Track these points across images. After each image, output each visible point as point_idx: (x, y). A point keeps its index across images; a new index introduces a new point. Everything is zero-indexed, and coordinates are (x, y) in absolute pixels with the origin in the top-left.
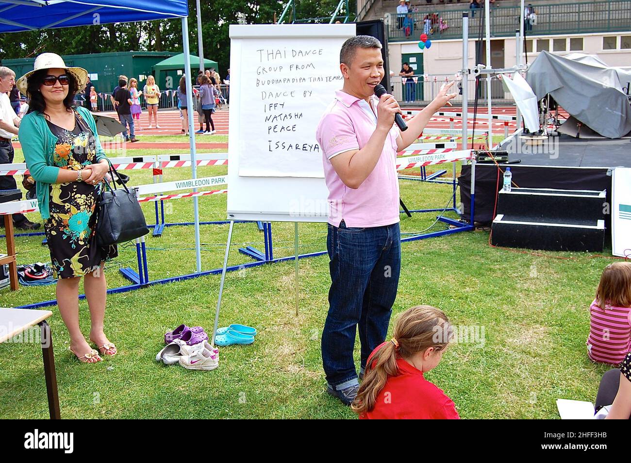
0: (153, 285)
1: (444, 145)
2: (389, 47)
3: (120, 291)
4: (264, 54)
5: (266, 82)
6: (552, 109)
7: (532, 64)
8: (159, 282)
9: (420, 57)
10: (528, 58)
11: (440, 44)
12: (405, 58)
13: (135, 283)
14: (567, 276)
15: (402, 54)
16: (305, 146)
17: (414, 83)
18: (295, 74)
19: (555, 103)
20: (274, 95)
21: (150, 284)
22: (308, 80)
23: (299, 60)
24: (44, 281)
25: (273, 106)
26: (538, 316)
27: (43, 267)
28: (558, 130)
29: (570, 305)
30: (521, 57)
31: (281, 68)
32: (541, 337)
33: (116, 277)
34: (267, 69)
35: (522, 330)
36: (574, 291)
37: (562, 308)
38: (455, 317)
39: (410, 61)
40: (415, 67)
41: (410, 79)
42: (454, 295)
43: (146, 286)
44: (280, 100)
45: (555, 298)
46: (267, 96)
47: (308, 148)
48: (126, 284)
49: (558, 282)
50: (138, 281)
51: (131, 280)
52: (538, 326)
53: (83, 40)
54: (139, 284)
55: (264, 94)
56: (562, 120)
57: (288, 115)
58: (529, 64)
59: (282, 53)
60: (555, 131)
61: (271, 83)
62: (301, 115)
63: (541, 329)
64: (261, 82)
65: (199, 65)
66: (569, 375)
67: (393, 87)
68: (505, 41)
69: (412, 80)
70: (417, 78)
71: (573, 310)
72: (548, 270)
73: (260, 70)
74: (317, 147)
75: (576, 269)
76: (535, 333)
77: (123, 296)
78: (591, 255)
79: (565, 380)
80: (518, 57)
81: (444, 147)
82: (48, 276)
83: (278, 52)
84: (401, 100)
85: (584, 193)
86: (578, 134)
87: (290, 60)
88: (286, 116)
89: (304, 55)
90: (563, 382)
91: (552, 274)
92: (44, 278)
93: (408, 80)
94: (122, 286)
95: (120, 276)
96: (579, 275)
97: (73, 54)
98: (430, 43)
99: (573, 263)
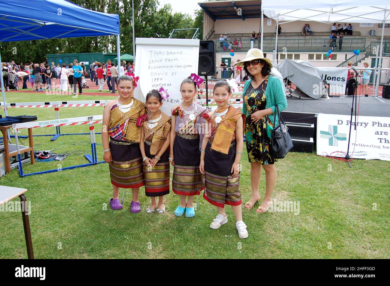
0: (99, 164)
1: (240, 100)
2: (216, 55)
3: (83, 166)
4: (153, 53)
5: (153, 68)
6: (288, 85)
7: (280, 65)
8: (102, 162)
9: (229, 59)
10: (278, 62)
11: (239, 54)
12: (223, 59)
13: (91, 162)
14: (297, 165)
15: (222, 58)
16: (172, 100)
17: (227, 71)
18: (168, 64)
19: (290, 82)
20: (157, 74)
21: (97, 163)
22: (174, 67)
23: (170, 57)
24: (47, 160)
25: (156, 79)
26: (284, 186)
27: (48, 153)
28: (291, 95)
29: (298, 180)
30: (275, 61)
31: (161, 60)
32: (286, 198)
33: (82, 159)
34: (154, 61)
35: (276, 193)
36: (300, 173)
37: (295, 182)
38: (244, 186)
39: (226, 61)
40: (227, 64)
41: (225, 69)
42: (244, 173)
43: (96, 164)
44: (160, 77)
45: (291, 176)
46: (154, 74)
47: (173, 101)
48: (87, 163)
49: (292, 168)
50: (92, 161)
51: (89, 161)
52: (284, 191)
53: (83, 47)
54: (92, 163)
55: (152, 73)
56: (293, 90)
57: (164, 84)
58: (279, 64)
59: (162, 53)
60: (290, 95)
61: (156, 68)
62: (171, 84)
63: (285, 193)
64: (151, 67)
65: (133, 59)
66: (300, 220)
67: (217, 72)
68: (267, 54)
69: (226, 69)
70: (228, 69)
71: (300, 183)
72: (287, 161)
73: (151, 61)
74: (178, 101)
75: (300, 161)
76: (282, 195)
77: (84, 169)
78: (307, 154)
79: (298, 222)
80: (274, 61)
81: (240, 101)
82: (50, 157)
83: (160, 52)
84: (221, 78)
85: (304, 125)
86: (300, 97)
87: (166, 56)
88: (163, 85)
89: (173, 54)
90: (297, 223)
91: (289, 163)
92: (48, 158)
93: (224, 69)
94: (84, 164)
95: (84, 159)
96: (301, 164)
97: (79, 52)
98: (234, 54)
99: (298, 158)
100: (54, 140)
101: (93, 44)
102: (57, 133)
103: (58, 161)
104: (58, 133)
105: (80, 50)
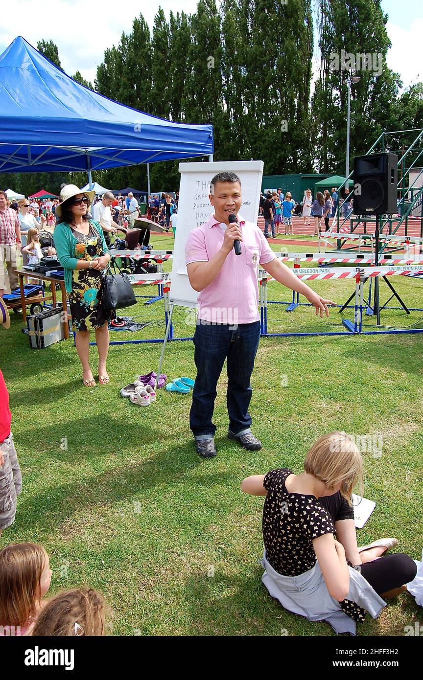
4: (201, 184)
5: (200, 206)
20: (204, 215)
27: (122, 319)
34: (201, 196)
46: (200, 216)
53: (274, 166)
55: (198, 214)
61: (203, 206)
64: (196, 205)
73: (197, 196)
92: (121, 327)
100: (149, 304)
101: (290, 160)
102: (159, 295)
103: (131, 331)
104: (161, 295)
105: (269, 170)
